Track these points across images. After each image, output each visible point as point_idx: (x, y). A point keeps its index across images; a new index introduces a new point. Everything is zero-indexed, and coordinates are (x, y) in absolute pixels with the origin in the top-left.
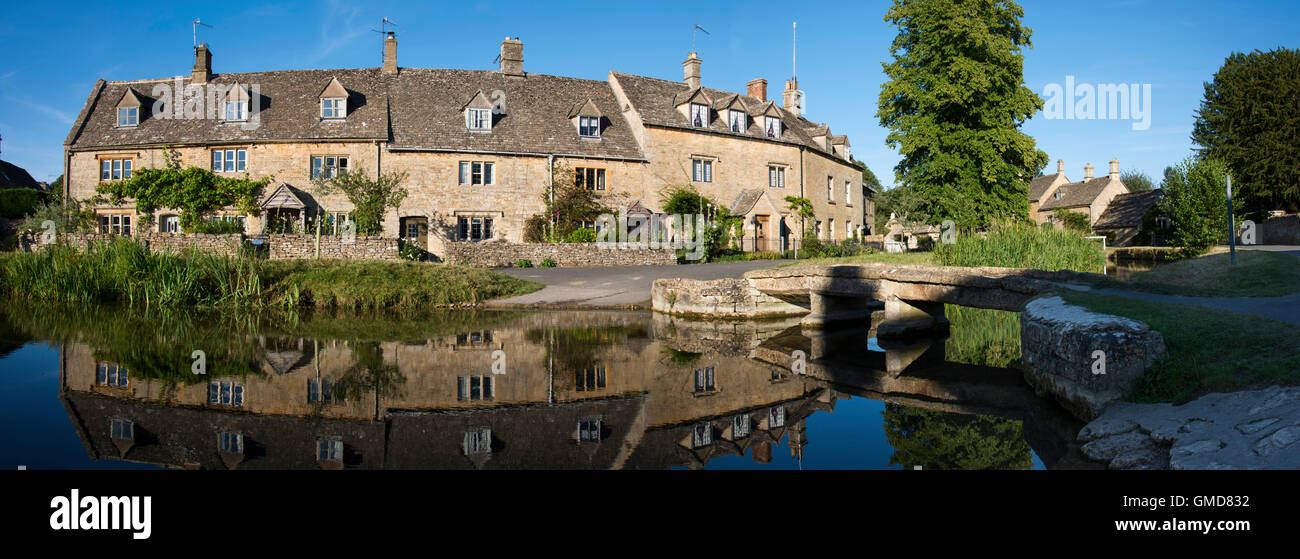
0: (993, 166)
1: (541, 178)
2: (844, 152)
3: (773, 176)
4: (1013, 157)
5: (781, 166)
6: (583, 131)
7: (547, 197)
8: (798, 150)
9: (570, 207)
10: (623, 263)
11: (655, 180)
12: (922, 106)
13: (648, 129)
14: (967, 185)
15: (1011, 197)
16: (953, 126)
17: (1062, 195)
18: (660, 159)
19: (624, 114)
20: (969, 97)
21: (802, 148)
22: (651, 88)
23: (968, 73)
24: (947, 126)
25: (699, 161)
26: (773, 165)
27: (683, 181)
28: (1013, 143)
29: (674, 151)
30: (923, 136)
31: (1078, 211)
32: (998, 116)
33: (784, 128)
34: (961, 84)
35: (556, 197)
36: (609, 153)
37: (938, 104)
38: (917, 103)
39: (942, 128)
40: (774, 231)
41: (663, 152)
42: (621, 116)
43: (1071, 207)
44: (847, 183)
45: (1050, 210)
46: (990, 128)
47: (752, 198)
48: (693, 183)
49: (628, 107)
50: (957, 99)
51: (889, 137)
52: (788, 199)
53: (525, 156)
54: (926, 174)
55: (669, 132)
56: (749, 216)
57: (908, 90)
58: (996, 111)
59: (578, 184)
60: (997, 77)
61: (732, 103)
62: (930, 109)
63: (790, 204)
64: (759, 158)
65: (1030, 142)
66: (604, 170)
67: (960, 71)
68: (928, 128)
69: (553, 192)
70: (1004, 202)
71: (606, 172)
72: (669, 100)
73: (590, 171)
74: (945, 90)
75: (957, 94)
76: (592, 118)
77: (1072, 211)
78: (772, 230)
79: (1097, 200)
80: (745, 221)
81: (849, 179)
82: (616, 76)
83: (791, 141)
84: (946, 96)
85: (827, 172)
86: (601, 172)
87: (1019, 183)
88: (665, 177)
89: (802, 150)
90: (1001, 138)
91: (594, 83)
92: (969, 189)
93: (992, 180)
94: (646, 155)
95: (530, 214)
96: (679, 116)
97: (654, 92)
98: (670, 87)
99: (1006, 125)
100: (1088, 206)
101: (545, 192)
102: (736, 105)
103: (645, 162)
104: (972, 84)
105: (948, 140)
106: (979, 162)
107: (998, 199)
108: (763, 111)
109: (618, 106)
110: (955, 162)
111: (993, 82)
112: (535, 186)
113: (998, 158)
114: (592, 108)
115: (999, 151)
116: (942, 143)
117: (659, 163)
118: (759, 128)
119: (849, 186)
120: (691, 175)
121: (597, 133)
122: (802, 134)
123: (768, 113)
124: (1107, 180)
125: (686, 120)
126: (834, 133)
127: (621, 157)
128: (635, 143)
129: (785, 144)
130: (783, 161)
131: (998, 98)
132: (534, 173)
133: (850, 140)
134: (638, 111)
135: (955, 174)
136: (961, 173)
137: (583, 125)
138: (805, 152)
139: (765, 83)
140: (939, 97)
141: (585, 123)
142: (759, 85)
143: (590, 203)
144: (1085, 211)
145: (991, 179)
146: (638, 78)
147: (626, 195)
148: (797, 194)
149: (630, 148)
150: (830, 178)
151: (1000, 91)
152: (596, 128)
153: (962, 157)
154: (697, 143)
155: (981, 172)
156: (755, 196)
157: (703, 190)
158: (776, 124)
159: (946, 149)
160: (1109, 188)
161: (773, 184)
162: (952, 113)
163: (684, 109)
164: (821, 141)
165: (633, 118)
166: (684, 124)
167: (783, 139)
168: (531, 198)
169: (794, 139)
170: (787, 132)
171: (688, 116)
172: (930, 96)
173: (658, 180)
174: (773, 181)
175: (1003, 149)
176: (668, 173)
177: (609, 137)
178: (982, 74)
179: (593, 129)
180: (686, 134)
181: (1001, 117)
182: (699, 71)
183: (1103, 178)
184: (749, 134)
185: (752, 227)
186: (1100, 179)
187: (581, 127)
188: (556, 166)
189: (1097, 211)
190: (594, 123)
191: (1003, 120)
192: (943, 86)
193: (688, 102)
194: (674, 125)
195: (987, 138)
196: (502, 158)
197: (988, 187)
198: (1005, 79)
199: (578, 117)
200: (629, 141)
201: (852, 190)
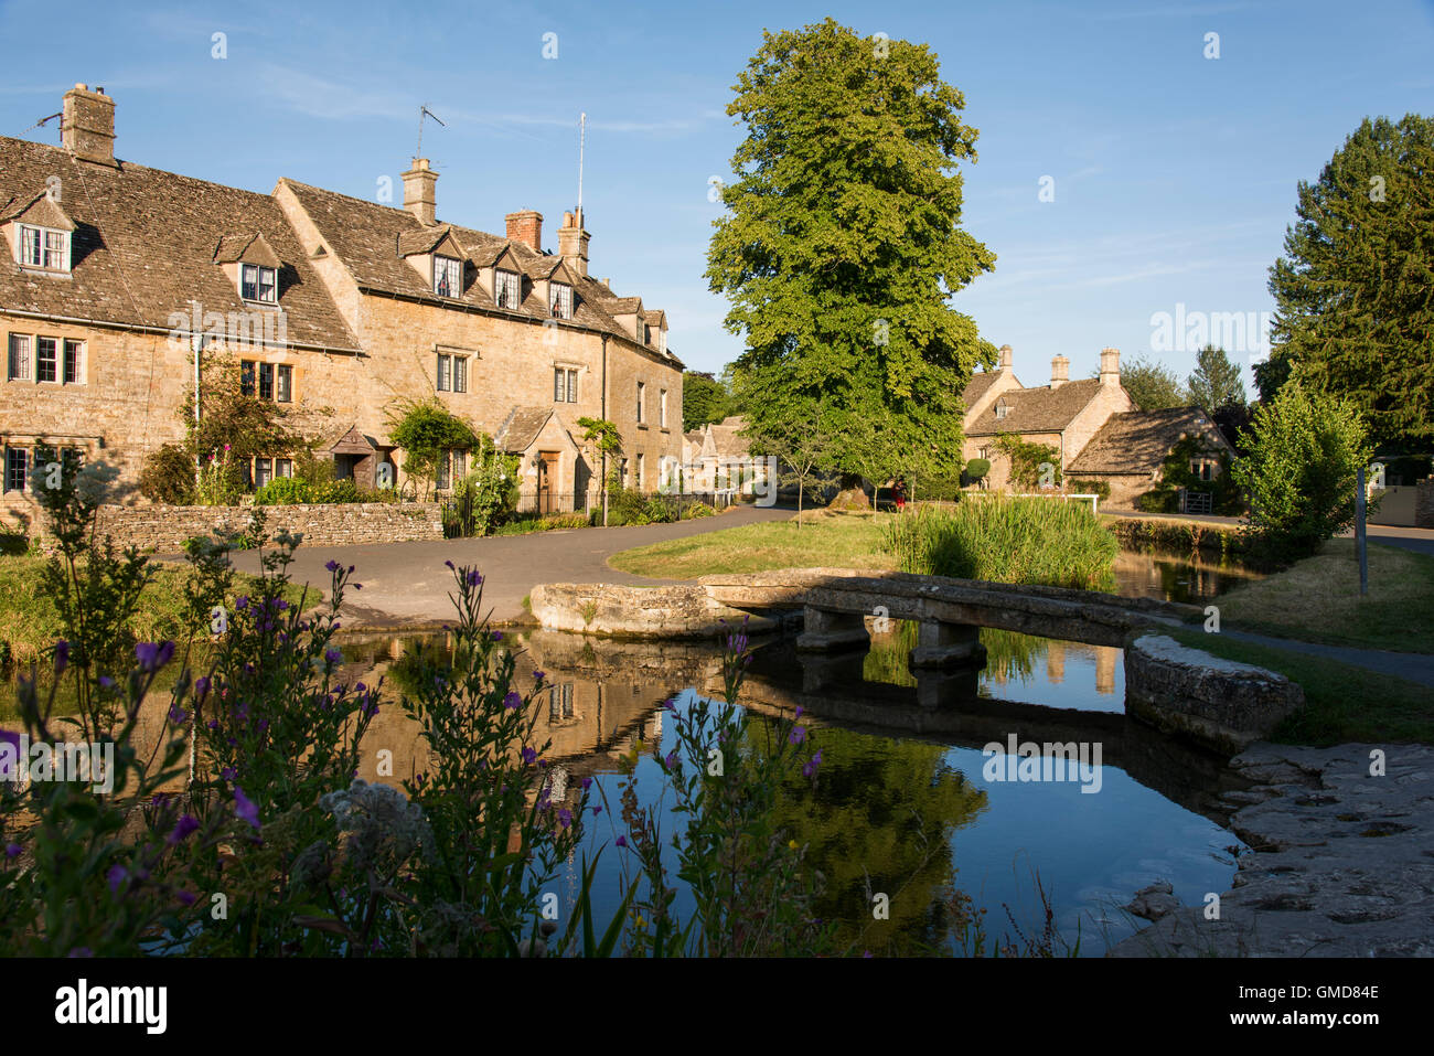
0: (907, 369)
1: (178, 376)
2: (661, 342)
3: (560, 383)
4: (939, 352)
5: (574, 367)
6: (249, 291)
7: (189, 411)
8: (599, 339)
9: (233, 431)
10: (362, 538)
11: (375, 388)
12: (787, 264)
13: (367, 298)
14: (858, 399)
15: (933, 420)
16: (838, 298)
17: (1008, 409)
18: (385, 351)
19: (313, 263)
20: (871, 253)
21: (606, 336)
22: (356, 217)
23: (872, 212)
24: (831, 296)
25: (448, 357)
26: (559, 365)
27: (422, 392)
28: (941, 330)
29: (408, 337)
30: (789, 315)
31: (1038, 440)
32: (915, 284)
33: (578, 300)
34: (859, 230)
35: (206, 413)
36: (300, 336)
37: (817, 263)
38: (779, 259)
39: (820, 302)
40: (565, 477)
41: (392, 339)
42: (307, 266)
43: (1025, 433)
44: (663, 391)
45: (984, 435)
46: (903, 304)
47: (534, 423)
48: (438, 394)
49: (322, 251)
50: (852, 256)
51: (731, 313)
52: (583, 423)
53: (148, 332)
54: (792, 377)
55: (401, 304)
56: (531, 453)
57: (765, 235)
58: (913, 275)
59: (247, 390)
60: (916, 215)
61: (500, 257)
62: (803, 266)
63: (585, 431)
64: (541, 353)
65: (968, 325)
66: (290, 367)
67: (857, 208)
68: (798, 303)
69: (201, 403)
70: (919, 431)
71: (294, 370)
72: (389, 243)
73: (267, 367)
74: (830, 240)
75: (851, 247)
76: (264, 268)
77: (1026, 439)
78: (562, 479)
79: (1076, 422)
80: (523, 461)
81: (666, 385)
82: (294, 189)
83: (589, 325)
84: (831, 250)
85: (637, 376)
86: (286, 369)
87: (944, 398)
88: (393, 384)
89: (605, 341)
90: (921, 323)
91: (251, 197)
92: (862, 406)
93: (905, 394)
94: (361, 343)
95: (156, 444)
96: (411, 274)
97: (363, 227)
98: (385, 217)
99: (928, 297)
100: (1059, 432)
101: (185, 403)
102: (506, 262)
103: (361, 355)
104: (876, 231)
105: (829, 323)
106: (882, 360)
107: (910, 425)
108: (547, 273)
109: (298, 246)
110: (838, 360)
111: (911, 225)
112: (166, 390)
113: (915, 355)
114: (263, 251)
115: (917, 345)
116: (818, 327)
117: (385, 358)
118: (537, 302)
119: (664, 397)
120: (434, 380)
121: (272, 295)
122: (598, 311)
123: (554, 278)
124: (1094, 386)
125: (425, 284)
126: (646, 307)
127: (320, 345)
128: (339, 320)
129: (581, 330)
130: (575, 358)
131: (917, 252)
132: (163, 365)
133: (669, 320)
134: (344, 262)
135: (842, 381)
136: (851, 379)
137: (248, 280)
138: (610, 344)
139: (539, 220)
140: (818, 251)
141: (252, 277)
142: (530, 222)
143: (268, 424)
144: (1050, 441)
145: (902, 391)
146: (330, 196)
147: (328, 412)
148: (596, 415)
149: (332, 329)
150: (641, 385)
151: (921, 240)
152: (269, 287)
153: (852, 352)
154: (444, 326)
155: (885, 376)
156: (539, 418)
157: (456, 406)
158: (566, 295)
159: (828, 338)
160: (1098, 400)
161: (560, 398)
162: (842, 277)
163: (421, 264)
164: (628, 323)
165: (333, 273)
166: (424, 292)
167: (577, 321)
168: (158, 412)
169: (593, 321)
170: (582, 309)
171: (427, 276)
172: (803, 248)
173: (381, 388)
174: (560, 391)
175: (923, 341)
176: (398, 375)
177: (295, 305)
178: (895, 215)
179: (265, 288)
180: (427, 309)
181: (921, 285)
182: (433, 193)
183: (1088, 383)
184: (525, 311)
185: (533, 471)
186: (1081, 383)
187: (245, 285)
188: (206, 355)
189: (1075, 441)
190: (269, 278)
191: (924, 290)
192: (826, 233)
193: (429, 252)
194: (409, 293)
195: (896, 321)
196: (102, 334)
197: (898, 406)
198: (931, 219)
199: (240, 265)
200: (328, 315)
201: (668, 405)
